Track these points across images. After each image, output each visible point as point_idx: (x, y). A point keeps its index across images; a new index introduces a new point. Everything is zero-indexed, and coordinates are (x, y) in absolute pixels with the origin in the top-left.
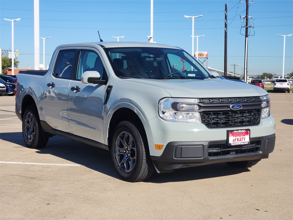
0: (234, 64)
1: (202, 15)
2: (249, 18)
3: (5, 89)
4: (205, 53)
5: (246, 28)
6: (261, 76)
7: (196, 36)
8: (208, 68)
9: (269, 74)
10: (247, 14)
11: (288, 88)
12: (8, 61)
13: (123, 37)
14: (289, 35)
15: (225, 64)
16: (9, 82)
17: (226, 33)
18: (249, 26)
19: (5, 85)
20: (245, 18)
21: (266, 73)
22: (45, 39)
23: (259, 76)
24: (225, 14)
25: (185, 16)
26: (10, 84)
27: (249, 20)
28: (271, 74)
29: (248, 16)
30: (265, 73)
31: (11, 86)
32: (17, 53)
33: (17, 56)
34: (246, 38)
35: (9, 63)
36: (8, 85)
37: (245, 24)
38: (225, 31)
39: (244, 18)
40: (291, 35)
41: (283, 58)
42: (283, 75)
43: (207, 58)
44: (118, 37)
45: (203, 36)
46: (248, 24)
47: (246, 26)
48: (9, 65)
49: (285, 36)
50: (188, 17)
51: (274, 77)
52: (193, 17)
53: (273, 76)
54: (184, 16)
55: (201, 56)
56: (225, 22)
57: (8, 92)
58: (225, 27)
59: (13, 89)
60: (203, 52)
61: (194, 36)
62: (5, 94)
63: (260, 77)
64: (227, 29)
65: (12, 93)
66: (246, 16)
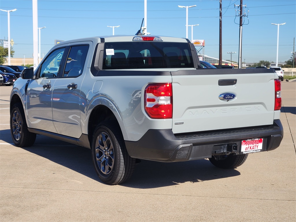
0: (230, 53)
1: (196, 5)
2: (243, 7)
3: (3, 79)
4: (202, 41)
5: (240, 17)
6: (258, 63)
7: (191, 26)
8: (204, 56)
9: (266, 62)
10: (241, 3)
11: (282, 76)
12: (4, 50)
13: (118, 27)
14: (282, 24)
15: (220, 53)
16: (6, 72)
17: (221, 22)
18: (243, 15)
19: (3, 76)
20: (240, 7)
21: (264, 61)
22: (40, 29)
23: (256, 63)
24: (220, 3)
25: (180, 6)
26: (7, 75)
27: (243, 9)
28: (268, 62)
29: (242, 5)
30: (262, 61)
31: (8, 76)
32: (12, 42)
33: (12, 45)
34: (240, 27)
35: (5, 52)
36: (5, 76)
37: (239, 13)
38: (220, 19)
39: (238, 7)
40: (285, 24)
41: (277, 46)
42: (277, 63)
43: (204, 46)
44: (114, 27)
45: (198, 25)
46: (242, 13)
47: (240, 15)
48: (4, 55)
49: (279, 25)
50: (182, 7)
51: (272, 65)
52: (187, 7)
53: (270, 64)
54: (178, 6)
55: (197, 44)
56: (220, 11)
57: (5, 82)
58: (220, 16)
59: (10, 80)
60: (199, 40)
61: (188, 25)
62: (2, 84)
63: (257, 65)
64: (221, 18)
65: (9, 83)
66: (241, 6)
